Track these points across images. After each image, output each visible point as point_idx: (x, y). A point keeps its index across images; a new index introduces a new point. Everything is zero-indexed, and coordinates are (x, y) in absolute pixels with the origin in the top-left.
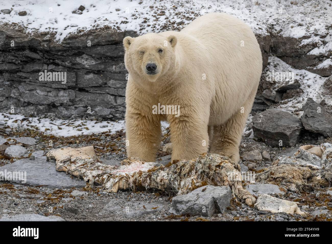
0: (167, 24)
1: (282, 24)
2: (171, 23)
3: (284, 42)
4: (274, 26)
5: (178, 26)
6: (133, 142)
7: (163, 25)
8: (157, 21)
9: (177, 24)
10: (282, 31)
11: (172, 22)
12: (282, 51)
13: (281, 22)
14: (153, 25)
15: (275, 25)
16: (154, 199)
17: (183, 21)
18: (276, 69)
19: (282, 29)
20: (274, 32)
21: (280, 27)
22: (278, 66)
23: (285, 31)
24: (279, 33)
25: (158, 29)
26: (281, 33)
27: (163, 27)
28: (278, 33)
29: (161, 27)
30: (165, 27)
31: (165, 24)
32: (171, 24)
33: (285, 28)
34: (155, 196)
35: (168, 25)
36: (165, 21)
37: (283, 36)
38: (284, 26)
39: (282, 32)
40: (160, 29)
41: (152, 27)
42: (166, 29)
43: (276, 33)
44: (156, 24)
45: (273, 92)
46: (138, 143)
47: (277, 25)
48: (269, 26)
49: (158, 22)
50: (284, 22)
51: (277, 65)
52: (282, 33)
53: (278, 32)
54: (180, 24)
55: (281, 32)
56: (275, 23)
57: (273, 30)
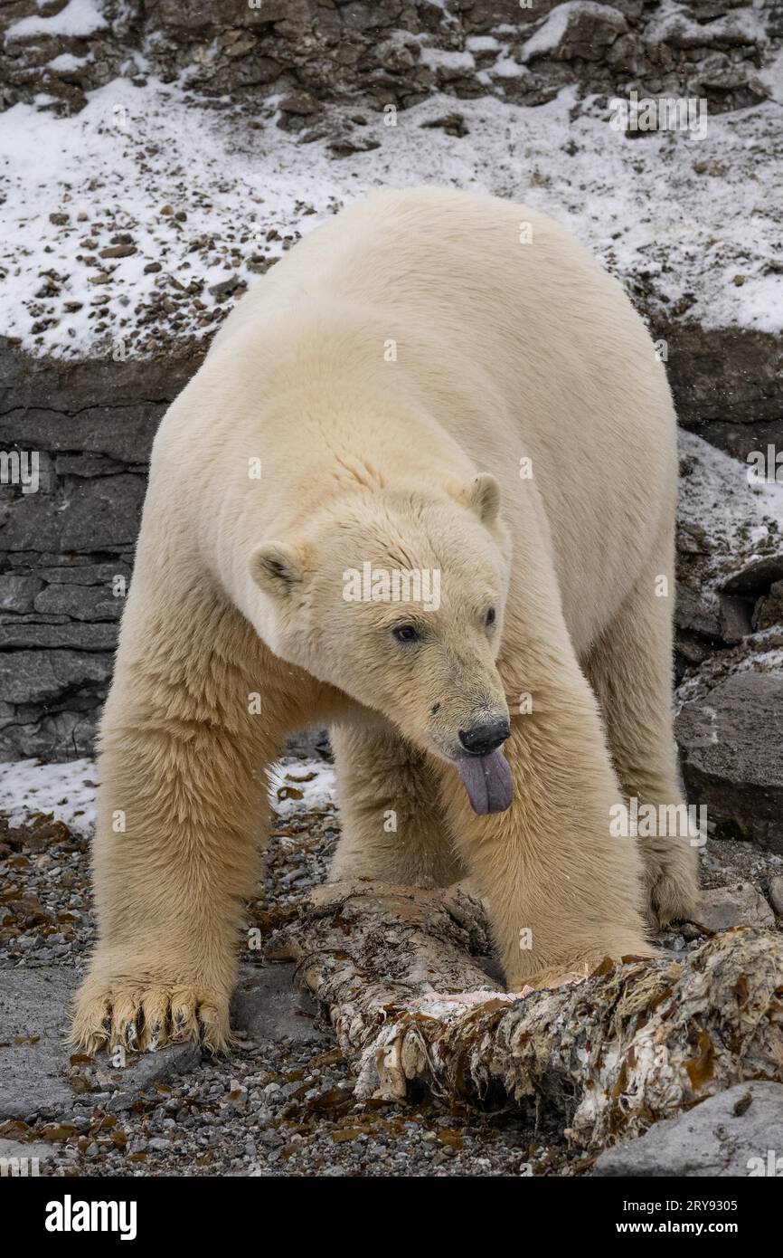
0: (166, 295)
1: (686, 269)
2: (182, 288)
3: (708, 355)
4: (655, 282)
5: (220, 301)
6: (138, 861)
7: (147, 301)
8: (111, 285)
9: (212, 291)
10: (696, 301)
11: (186, 284)
12: (700, 395)
13: (679, 259)
14: (93, 304)
15: (658, 276)
16: (445, 1161)
17: (236, 277)
18: (689, 486)
19: (692, 291)
20: (658, 307)
21: (683, 284)
22: (697, 470)
23: (707, 303)
24: (682, 312)
25: (124, 323)
26: (689, 312)
27: (152, 313)
28: (674, 313)
29: (137, 312)
30: (160, 308)
31: (153, 294)
32: (182, 293)
33: (707, 285)
34: (448, 1149)
35: (170, 299)
36: (148, 284)
37: (703, 324)
38: (700, 278)
39: (695, 306)
40: (134, 322)
41: (92, 315)
42: (165, 321)
43: (668, 313)
44: (107, 300)
45: (707, 595)
46: (163, 866)
47: (663, 275)
48: (630, 279)
49: (116, 291)
50: (692, 258)
51: (692, 465)
52: (695, 311)
53: (674, 309)
54: (229, 294)
55: (688, 307)
56: (654, 267)
57: (650, 300)
